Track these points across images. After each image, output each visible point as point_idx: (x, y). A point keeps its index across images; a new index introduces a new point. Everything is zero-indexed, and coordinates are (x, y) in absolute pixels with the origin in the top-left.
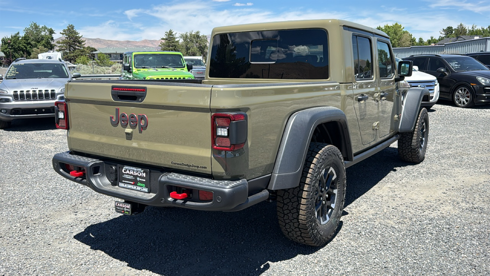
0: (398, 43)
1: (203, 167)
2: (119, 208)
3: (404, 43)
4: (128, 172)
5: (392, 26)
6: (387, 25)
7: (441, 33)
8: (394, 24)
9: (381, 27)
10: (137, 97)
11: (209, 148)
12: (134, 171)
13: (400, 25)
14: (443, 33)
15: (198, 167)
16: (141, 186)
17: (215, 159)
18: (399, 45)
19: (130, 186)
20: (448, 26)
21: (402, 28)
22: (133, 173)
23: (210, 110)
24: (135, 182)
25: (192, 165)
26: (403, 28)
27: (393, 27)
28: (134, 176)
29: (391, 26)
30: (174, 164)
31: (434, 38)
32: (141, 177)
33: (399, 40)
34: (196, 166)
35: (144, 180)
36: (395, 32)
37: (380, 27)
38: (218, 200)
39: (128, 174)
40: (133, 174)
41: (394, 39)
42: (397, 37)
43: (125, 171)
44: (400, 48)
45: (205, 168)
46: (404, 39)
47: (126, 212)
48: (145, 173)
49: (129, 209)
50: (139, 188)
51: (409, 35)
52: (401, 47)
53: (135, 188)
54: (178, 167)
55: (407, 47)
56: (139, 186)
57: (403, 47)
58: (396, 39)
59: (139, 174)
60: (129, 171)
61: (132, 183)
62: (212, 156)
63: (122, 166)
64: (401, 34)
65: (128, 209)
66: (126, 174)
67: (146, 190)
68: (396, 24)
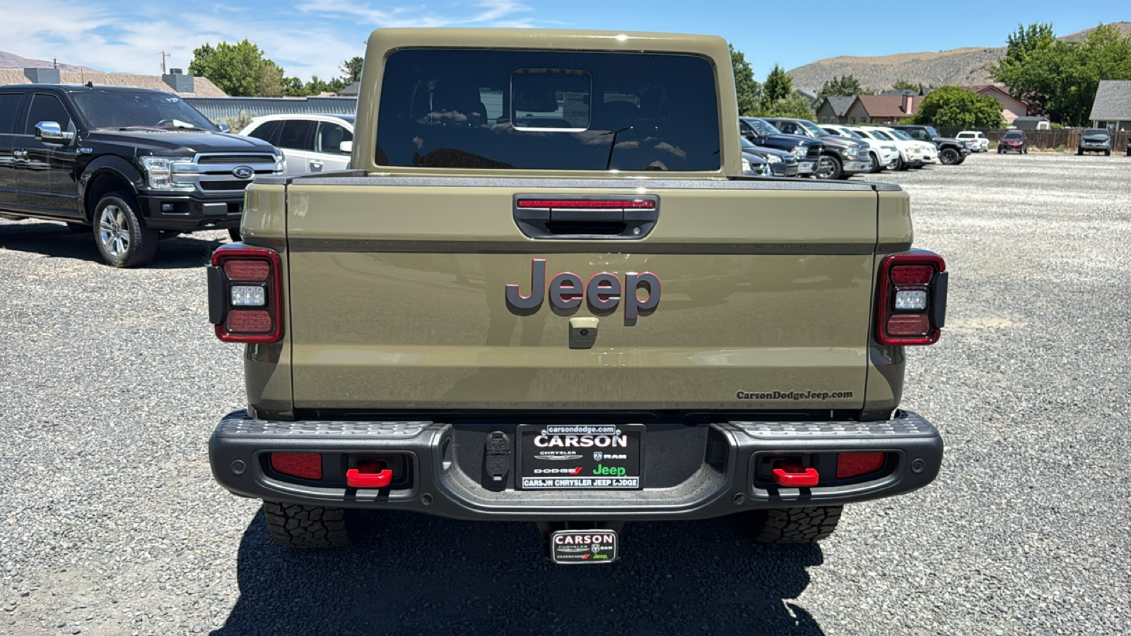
0: (256, 87)
1: (840, 395)
2: (568, 550)
3: (267, 86)
4: (556, 441)
5: (236, 45)
6: (224, 43)
7: (343, 70)
8: (241, 43)
9: (211, 46)
10: (626, 225)
11: (858, 345)
12: (579, 437)
13: (255, 46)
14: (347, 70)
15: (825, 395)
16: (610, 475)
17: (878, 369)
18: (257, 92)
19: (565, 482)
20: (355, 57)
21: (259, 52)
22: (579, 442)
23: (877, 248)
24: (585, 463)
25: (806, 394)
26: (263, 53)
27: (239, 50)
28: (579, 450)
29: (235, 47)
30: (747, 396)
31: (319, 81)
32: (609, 450)
33: (257, 79)
34: (818, 395)
35: (624, 457)
36: (245, 59)
37: (208, 46)
38: (917, 469)
39: (556, 448)
40: (576, 445)
41: (246, 76)
42: (253, 73)
43: (542, 441)
44: (261, 98)
45: (850, 394)
46: (266, 79)
47: (596, 557)
48: (625, 438)
49: (612, 544)
50: (600, 482)
51: (277, 69)
52: (263, 96)
53: (587, 482)
54: (762, 404)
55: (274, 96)
56: (601, 475)
57: (267, 96)
58: (250, 77)
59: (602, 441)
60: (563, 438)
61: (572, 471)
62: (871, 363)
63: (533, 427)
64: (260, 67)
65: (608, 544)
66: (547, 449)
67: (634, 482)
68: (246, 43)
